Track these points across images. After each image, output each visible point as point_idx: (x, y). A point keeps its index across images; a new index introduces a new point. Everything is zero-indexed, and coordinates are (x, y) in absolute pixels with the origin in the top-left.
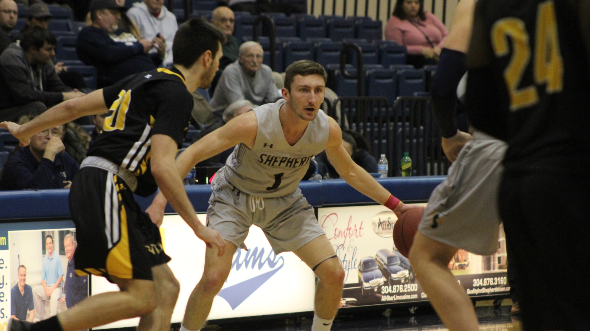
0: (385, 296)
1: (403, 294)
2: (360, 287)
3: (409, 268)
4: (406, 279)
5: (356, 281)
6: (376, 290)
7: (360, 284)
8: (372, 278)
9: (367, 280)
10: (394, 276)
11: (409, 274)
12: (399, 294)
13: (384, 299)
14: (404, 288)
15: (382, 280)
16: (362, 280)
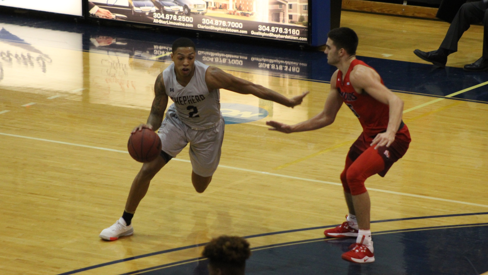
0: (157, 20)
1: (178, 22)
2: (130, 9)
3: (184, 6)
4: (180, 12)
5: (127, 5)
6: (147, 14)
7: (130, 7)
8: (144, 6)
9: (138, 6)
10: (166, 8)
11: (184, 9)
12: (172, 20)
13: (155, 21)
14: (178, 18)
15: (154, 9)
16: (133, 4)
